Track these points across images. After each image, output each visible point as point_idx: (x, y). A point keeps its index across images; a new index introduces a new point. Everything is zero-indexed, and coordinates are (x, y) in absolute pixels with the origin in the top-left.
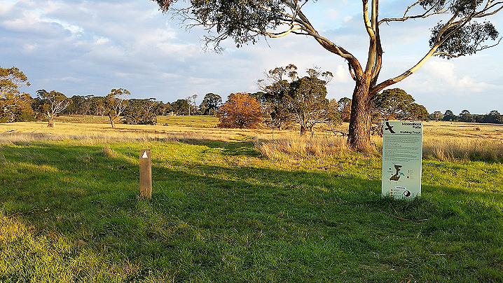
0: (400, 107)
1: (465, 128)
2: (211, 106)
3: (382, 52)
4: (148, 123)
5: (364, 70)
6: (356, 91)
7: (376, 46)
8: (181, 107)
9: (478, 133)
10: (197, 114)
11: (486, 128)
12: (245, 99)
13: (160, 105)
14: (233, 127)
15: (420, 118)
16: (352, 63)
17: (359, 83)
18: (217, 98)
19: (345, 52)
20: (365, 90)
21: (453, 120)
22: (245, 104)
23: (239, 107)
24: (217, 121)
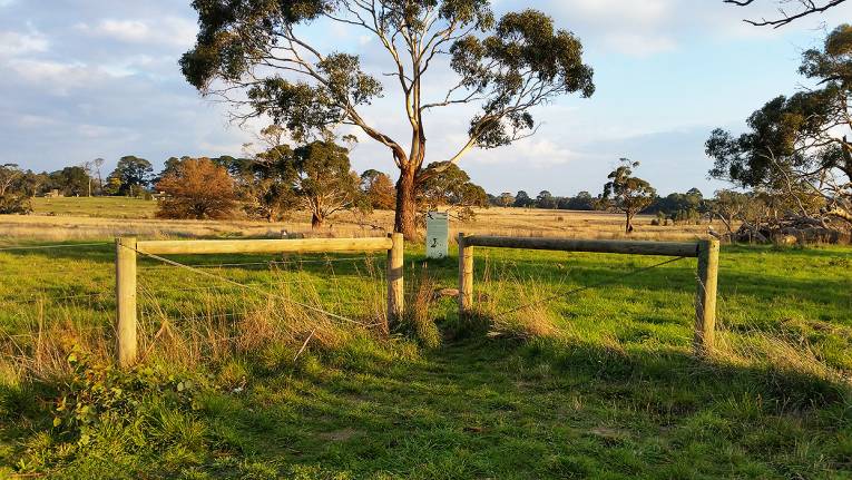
0: (451, 188)
1: (542, 218)
2: (132, 180)
3: (424, 140)
4: (15, 211)
5: (408, 158)
6: (401, 179)
7: (419, 135)
8: (72, 181)
9: (560, 224)
10: (104, 193)
11: (572, 217)
12: (206, 169)
13: (28, 179)
14: (185, 217)
15: (478, 203)
16: (397, 152)
17: (404, 172)
18: (144, 165)
19: (390, 141)
20: (410, 178)
21: (527, 206)
22: (207, 178)
23: (197, 182)
24: (152, 206)
